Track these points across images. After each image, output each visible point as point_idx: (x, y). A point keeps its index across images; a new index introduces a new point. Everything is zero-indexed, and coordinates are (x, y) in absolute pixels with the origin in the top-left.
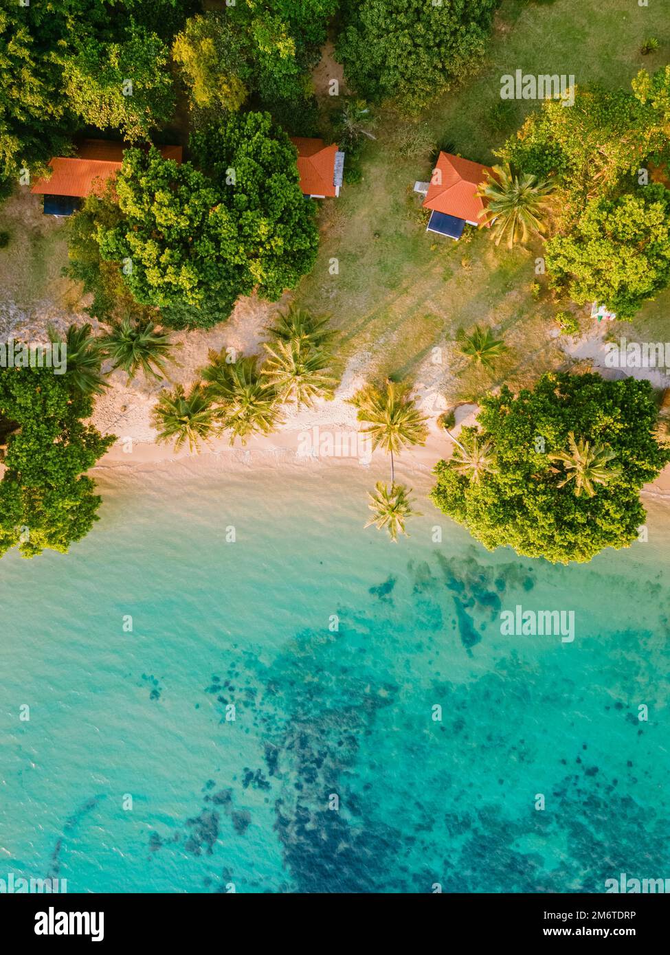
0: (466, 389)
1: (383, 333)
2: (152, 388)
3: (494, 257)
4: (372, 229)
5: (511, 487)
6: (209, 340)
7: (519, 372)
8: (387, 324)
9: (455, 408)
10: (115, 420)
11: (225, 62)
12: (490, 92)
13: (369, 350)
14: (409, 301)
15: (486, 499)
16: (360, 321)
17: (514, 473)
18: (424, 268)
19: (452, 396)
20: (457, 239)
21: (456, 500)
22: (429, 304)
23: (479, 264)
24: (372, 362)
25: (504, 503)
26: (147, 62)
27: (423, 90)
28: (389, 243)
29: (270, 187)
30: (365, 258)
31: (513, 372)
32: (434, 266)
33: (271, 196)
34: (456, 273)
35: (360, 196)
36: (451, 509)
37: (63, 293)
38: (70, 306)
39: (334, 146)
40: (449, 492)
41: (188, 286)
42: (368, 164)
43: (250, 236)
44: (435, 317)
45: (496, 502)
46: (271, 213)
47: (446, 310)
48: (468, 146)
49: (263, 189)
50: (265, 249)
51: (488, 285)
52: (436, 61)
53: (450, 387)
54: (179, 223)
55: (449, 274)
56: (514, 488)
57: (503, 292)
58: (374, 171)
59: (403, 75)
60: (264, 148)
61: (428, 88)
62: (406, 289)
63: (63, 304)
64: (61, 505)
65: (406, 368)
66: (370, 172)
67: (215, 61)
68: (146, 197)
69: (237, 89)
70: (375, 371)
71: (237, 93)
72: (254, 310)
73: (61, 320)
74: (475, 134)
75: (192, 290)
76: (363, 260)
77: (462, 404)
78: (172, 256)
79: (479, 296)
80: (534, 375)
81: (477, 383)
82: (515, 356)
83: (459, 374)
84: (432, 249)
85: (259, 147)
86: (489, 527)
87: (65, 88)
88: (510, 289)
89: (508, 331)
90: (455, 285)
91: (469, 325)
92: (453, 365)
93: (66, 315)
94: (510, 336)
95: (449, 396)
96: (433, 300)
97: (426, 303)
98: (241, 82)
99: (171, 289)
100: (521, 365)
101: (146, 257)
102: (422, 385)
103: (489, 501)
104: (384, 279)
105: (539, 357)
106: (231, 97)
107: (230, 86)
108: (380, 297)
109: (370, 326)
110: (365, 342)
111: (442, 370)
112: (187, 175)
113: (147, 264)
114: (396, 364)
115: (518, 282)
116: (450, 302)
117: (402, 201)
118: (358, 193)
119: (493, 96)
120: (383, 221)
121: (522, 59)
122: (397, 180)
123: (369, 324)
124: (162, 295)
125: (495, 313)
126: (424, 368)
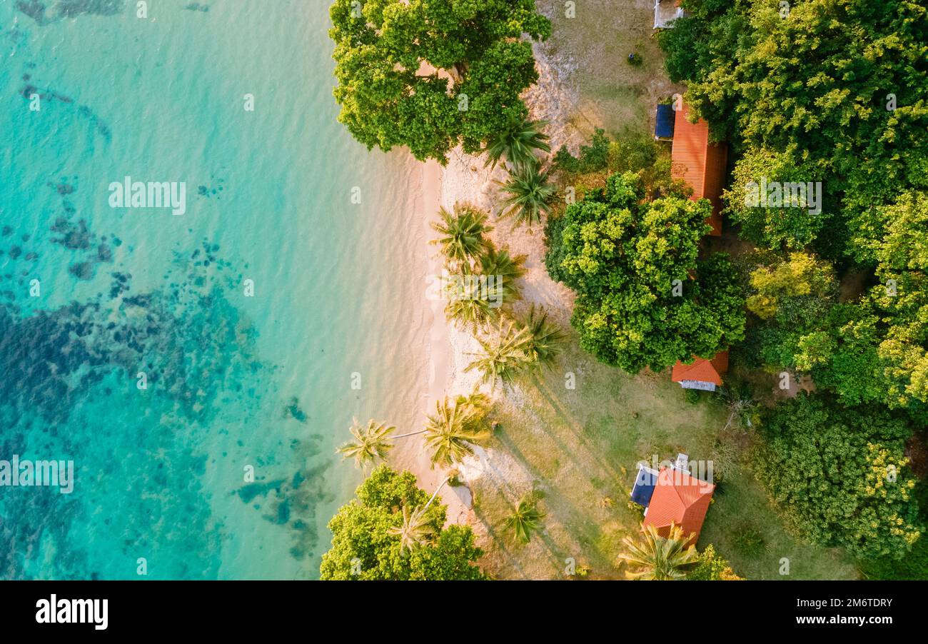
0: (486, 499)
1: (542, 419)
2: (493, 197)
3: (614, 530)
4: (642, 410)
5: (386, 558)
6: (537, 251)
7: (501, 551)
8: (550, 423)
9: (468, 488)
10: (464, 160)
11: (789, 303)
12: (775, 531)
13: (526, 405)
14: (573, 445)
15: (376, 532)
16: (553, 397)
17: (399, 564)
18: (604, 461)
19: (479, 485)
20: (631, 494)
21: (378, 492)
22: (570, 464)
23: (608, 515)
24: (514, 408)
25: (372, 547)
26: (789, 227)
27: (770, 479)
28: (628, 427)
29: (674, 339)
30: (614, 403)
31: (502, 546)
32: (606, 470)
33: (666, 339)
34: (599, 491)
35: (674, 400)
36: (370, 488)
37: (584, 114)
38: (572, 121)
39: (721, 383)
40: (386, 485)
41: (580, 262)
42: (705, 409)
43: (628, 321)
44: (556, 471)
45: (373, 542)
46: (649, 339)
47: (563, 481)
48: (723, 507)
49: (672, 333)
50: (617, 330)
51: (587, 523)
52: (795, 498)
53: (488, 483)
54: (638, 259)
55: (598, 484)
56: (385, 561)
57: (579, 538)
58: (699, 415)
59: (783, 462)
60: (710, 337)
61: (771, 485)
62: (584, 442)
63: (573, 114)
64: (380, 132)
65: (508, 441)
66: (698, 410)
67: (790, 293)
68: (662, 229)
69: (766, 310)
70: (506, 410)
71: (762, 310)
72: (565, 295)
73: (559, 112)
74: (734, 515)
75: (577, 265)
76: (612, 401)
77: (472, 494)
78: (607, 252)
79: (576, 514)
80: (498, 566)
81: (491, 510)
82: (517, 548)
83: (500, 493)
84: (623, 469)
85: (710, 331)
86: (350, 532)
87: (767, 148)
88: (582, 545)
89: (541, 541)
90: (587, 491)
91: (548, 503)
92: (510, 487)
93: (563, 117)
94: (536, 544)
95: (479, 483)
96: (572, 469)
97: (570, 462)
98: (772, 314)
99: (578, 244)
100: (509, 554)
101: (608, 226)
102: (491, 456)
103: (374, 534)
104: (594, 421)
105: (516, 571)
106: (759, 303)
107: (769, 305)
108: (577, 417)
109: (549, 407)
110: (534, 402)
111: (505, 476)
112: (684, 263)
113: (601, 225)
114: (511, 431)
115: (589, 553)
116: (571, 485)
117: (670, 441)
118: (677, 398)
119: (772, 534)
120: (650, 422)
121: (807, 564)
122: (691, 437)
123: (550, 405)
124: (572, 238)
125: (559, 529)
126: (508, 459)
